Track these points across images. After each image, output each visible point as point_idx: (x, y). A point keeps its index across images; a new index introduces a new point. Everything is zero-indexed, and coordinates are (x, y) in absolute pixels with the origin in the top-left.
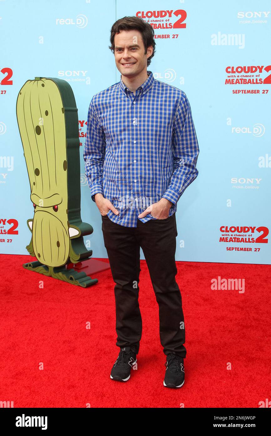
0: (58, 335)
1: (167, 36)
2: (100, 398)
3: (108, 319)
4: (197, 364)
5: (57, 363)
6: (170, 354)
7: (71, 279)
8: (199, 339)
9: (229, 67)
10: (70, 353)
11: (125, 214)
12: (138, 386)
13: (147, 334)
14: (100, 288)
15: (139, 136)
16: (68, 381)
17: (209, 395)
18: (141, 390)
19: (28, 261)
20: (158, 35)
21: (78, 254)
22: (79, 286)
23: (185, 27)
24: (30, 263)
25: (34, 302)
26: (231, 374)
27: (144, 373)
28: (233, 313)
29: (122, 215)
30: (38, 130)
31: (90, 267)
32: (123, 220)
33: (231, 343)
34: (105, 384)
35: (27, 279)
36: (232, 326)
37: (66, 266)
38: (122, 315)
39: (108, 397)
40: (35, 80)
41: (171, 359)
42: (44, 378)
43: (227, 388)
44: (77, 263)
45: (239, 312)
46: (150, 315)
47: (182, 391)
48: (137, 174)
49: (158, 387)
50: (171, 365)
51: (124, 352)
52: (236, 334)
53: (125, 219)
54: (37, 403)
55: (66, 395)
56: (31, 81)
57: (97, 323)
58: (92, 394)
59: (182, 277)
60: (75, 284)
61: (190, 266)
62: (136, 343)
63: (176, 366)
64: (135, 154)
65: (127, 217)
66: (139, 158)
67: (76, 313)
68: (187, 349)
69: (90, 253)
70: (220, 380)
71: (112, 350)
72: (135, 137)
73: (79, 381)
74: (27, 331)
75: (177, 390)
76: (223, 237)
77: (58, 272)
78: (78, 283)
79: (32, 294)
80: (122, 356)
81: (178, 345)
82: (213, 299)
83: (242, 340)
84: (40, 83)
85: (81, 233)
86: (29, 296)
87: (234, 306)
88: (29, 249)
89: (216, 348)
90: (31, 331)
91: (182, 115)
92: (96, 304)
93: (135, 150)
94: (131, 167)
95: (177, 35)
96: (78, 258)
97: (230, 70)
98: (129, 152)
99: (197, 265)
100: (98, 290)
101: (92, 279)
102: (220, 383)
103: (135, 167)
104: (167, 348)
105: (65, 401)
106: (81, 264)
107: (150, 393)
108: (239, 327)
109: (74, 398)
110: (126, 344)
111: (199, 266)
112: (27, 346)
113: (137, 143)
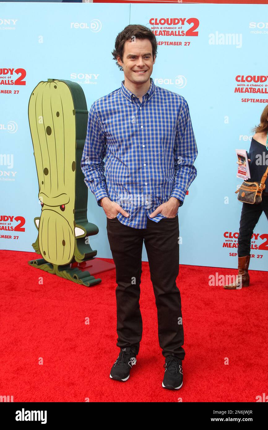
0: (60, 332)
1: (180, 43)
2: (99, 397)
3: (109, 319)
4: (196, 367)
5: (58, 360)
6: (169, 356)
7: (75, 277)
8: (199, 343)
9: (239, 76)
10: (71, 351)
11: (136, 216)
12: (137, 387)
13: (148, 335)
14: (103, 287)
15: (147, 141)
16: (68, 379)
17: (206, 399)
18: (139, 390)
19: (34, 258)
20: (170, 42)
21: (82, 254)
22: (83, 285)
23: (197, 35)
24: (36, 260)
25: (38, 299)
26: (229, 379)
27: (143, 374)
28: (233, 319)
29: (132, 217)
30: (49, 131)
31: (94, 267)
32: (133, 222)
33: (230, 348)
34: (104, 383)
35: (32, 276)
36: (232, 330)
37: (71, 265)
38: (123, 317)
39: (106, 396)
40: (48, 82)
41: (170, 361)
42: (44, 375)
43: (224, 393)
44: (82, 263)
45: (239, 317)
46: (151, 317)
47: (180, 393)
48: (148, 177)
49: (156, 388)
50: (170, 367)
51: (124, 352)
52: (235, 340)
53: (135, 221)
54: (36, 399)
55: (65, 392)
56: (44, 82)
57: (99, 323)
58: (91, 392)
59: (184, 280)
60: (79, 283)
61: (193, 270)
62: (136, 344)
63: (174, 368)
64: (144, 158)
65: (137, 219)
66: (149, 162)
67: (79, 312)
68: (186, 352)
69: (95, 253)
70: (218, 384)
71: (113, 350)
72: (143, 141)
73: (79, 379)
74: (30, 327)
75: (175, 392)
76: (227, 242)
77: (62, 270)
78: (81, 282)
79: (36, 291)
80: (122, 356)
81: (177, 347)
82: (214, 304)
83: (241, 346)
84: (53, 84)
85: (87, 233)
86: (33, 293)
87: (234, 311)
88: (35, 247)
89: (215, 352)
90: (34, 327)
91: (184, 119)
92: (98, 304)
93: (144, 154)
94: (141, 170)
95: (189, 43)
96: (83, 257)
97: (239, 79)
98: (138, 156)
99: (199, 269)
100: (101, 289)
101: (96, 278)
102: (217, 387)
103: (145, 170)
104: (166, 350)
105: (64, 398)
106: (86, 264)
107: (148, 394)
108: (239, 332)
109: (73, 395)
110: (127, 344)
111: (202, 271)
112: (29, 342)
113: (145, 147)
